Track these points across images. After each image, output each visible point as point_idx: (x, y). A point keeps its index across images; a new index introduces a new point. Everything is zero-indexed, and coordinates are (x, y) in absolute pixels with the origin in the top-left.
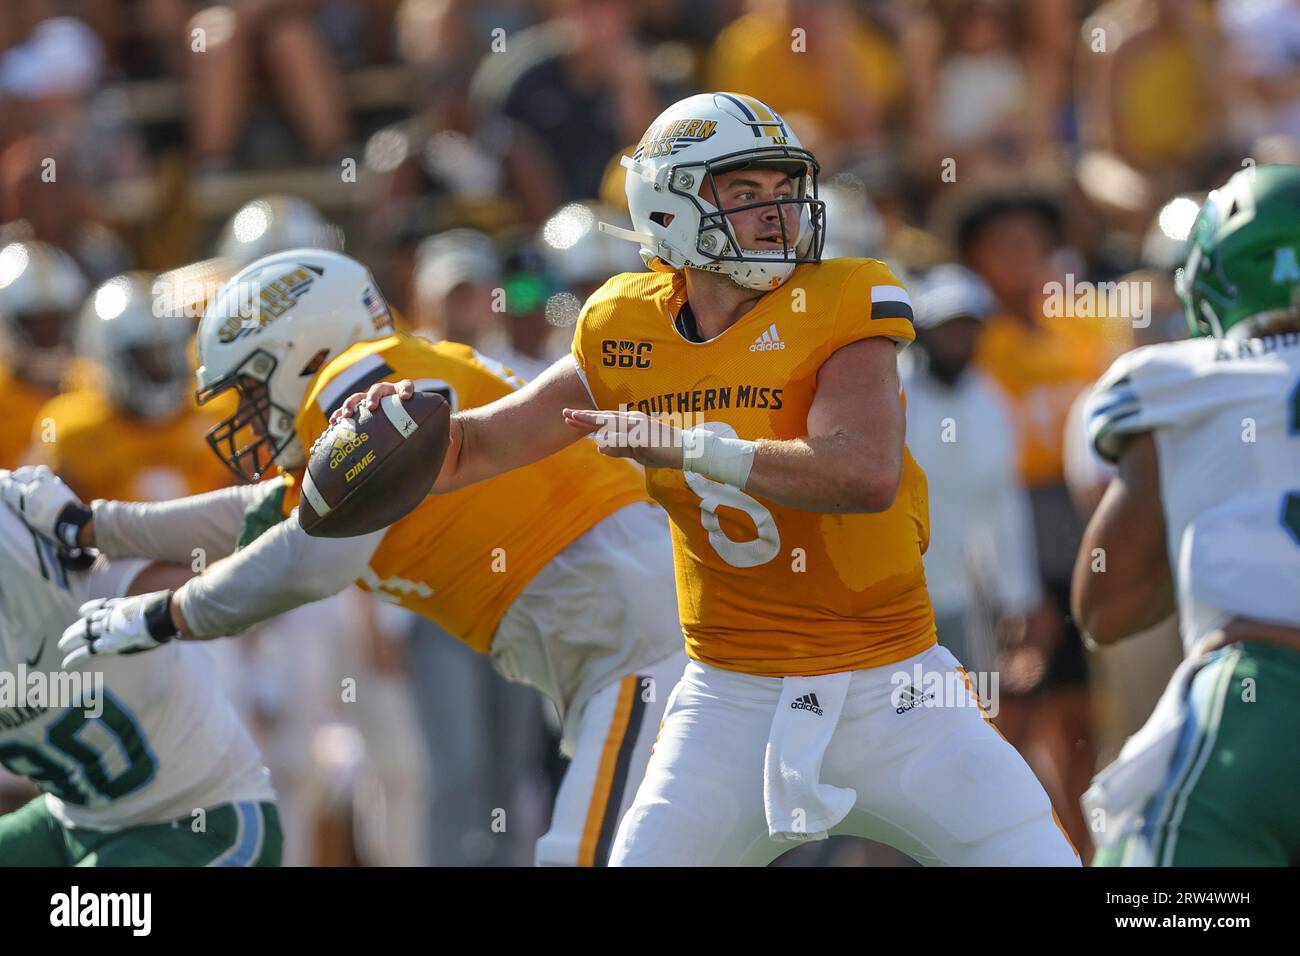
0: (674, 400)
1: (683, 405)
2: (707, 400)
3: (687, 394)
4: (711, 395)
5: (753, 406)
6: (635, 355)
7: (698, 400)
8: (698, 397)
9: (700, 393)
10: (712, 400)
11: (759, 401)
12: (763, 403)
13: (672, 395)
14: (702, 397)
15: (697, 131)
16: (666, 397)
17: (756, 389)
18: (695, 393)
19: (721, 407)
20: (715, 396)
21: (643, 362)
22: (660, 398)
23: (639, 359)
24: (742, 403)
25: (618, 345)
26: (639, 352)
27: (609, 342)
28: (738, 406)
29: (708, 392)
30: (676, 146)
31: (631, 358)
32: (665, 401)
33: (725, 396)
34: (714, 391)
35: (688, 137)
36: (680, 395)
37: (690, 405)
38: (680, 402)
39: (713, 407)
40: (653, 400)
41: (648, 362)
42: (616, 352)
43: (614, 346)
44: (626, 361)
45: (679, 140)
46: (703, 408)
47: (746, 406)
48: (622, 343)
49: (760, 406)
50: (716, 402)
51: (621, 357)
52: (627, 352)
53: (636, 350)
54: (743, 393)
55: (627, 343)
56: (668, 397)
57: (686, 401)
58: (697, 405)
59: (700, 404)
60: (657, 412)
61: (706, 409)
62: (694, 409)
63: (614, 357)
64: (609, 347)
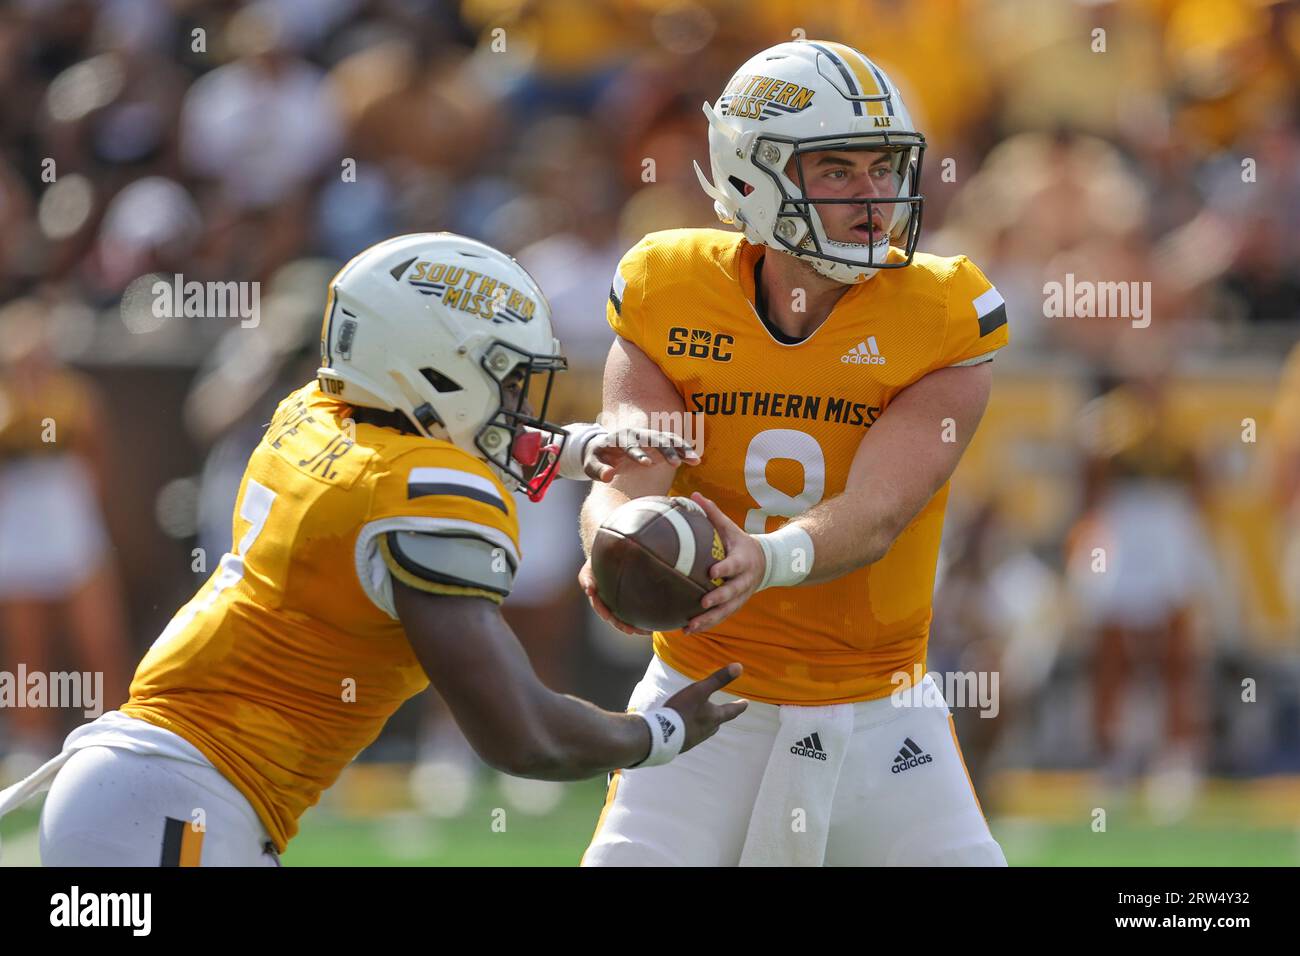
0: (751, 401)
1: (761, 407)
2: (790, 405)
3: (767, 395)
4: (795, 402)
5: (845, 421)
6: (711, 346)
7: (780, 404)
8: (779, 400)
9: (783, 396)
10: (796, 408)
11: (853, 417)
12: (857, 419)
13: (750, 394)
14: (784, 402)
16: (742, 394)
17: (849, 405)
18: (777, 396)
19: (805, 416)
20: (799, 404)
21: (721, 354)
22: (734, 395)
23: (716, 351)
24: (833, 417)
25: (690, 334)
26: (717, 342)
27: (679, 330)
28: (827, 419)
29: (792, 397)
30: (765, 111)
31: (706, 349)
32: (740, 400)
33: (812, 407)
34: (800, 398)
35: (780, 104)
36: (758, 395)
37: (769, 409)
38: (758, 402)
39: (796, 415)
40: (725, 395)
41: (728, 357)
42: (687, 341)
43: (685, 333)
44: (699, 350)
45: (770, 104)
46: (783, 413)
47: (837, 420)
48: (695, 332)
49: (852, 422)
50: (801, 411)
51: (693, 347)
52: (700, 341)
53: (713, 341)
54: (834, 407)
55: (702, 333)
56: (745, 396)
57: (765, 403)
58: (778, 409)
59: (781, 409)
60: (728, 409)
61: (788, 415)
62: (774, 413)
63: (683, 346)
64: (678, 335)
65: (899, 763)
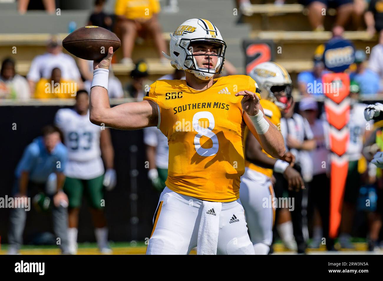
0: (191, 106)
1: (194, 107)
2: (203, 105)
3: (196, 104)
4: (204, 104)
5: (219, 108)
6: (177, 95)
7: (200, 105)
8: (199, 105)
9: (200, 104)
11: (221, 106)
12: (223, 107)
13: (191, 104)
14: (201, 105)
15: (190, 30)
16: (188, 105)
17: (220, 103)
18: (198, 104)
19: (207, 107)
20: (205, 105)
21: (180, 97)
22: (186, 105)
23: (178, 96)
24: (215, 107)
26: (178, 94)
28: (214, 107)
29: (203, 104)
30: (183, 33)
31: (176, 96)
32: (188, 107)
33: (209, 105)
34: (205, 103)
35: (187, 31)
36: (193, 104)
37: (197, 107)
38: (193, 106)
39: (205, 107)
40: (183, 106)
41: (182, 97)
42: (171, 95)
43: (170, 94)
44: (174, 97)
45: (185, 31)
46: (201, 108)
47: (217, 107)
48: (172, 93)
49: (222, 108)
50: (206, 106)
51: (172, 97)
52: (174, 95)
53: (177, 94)
54: (216, 104)
55: (174, 93)
57: (195, 106)
58: (199, 107)
59: (201, 106)
60: (185, 109)
61: (202, 108)
62: (198, 108)
63: (170, 97)
64: (168, 94)
65: (231, 221)
